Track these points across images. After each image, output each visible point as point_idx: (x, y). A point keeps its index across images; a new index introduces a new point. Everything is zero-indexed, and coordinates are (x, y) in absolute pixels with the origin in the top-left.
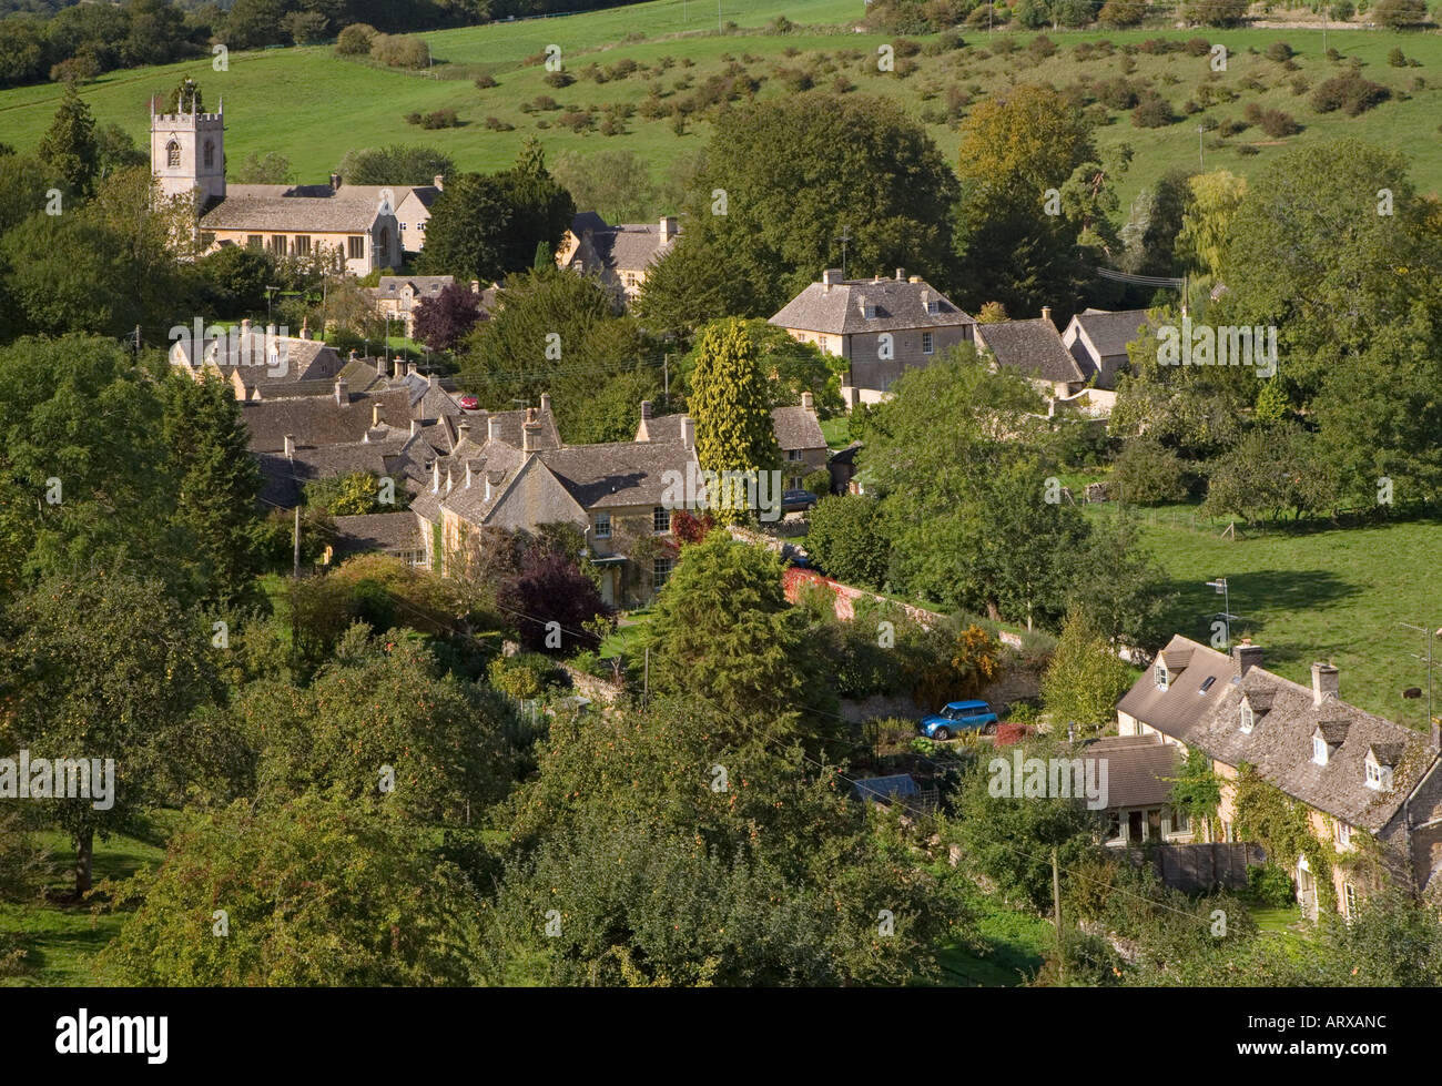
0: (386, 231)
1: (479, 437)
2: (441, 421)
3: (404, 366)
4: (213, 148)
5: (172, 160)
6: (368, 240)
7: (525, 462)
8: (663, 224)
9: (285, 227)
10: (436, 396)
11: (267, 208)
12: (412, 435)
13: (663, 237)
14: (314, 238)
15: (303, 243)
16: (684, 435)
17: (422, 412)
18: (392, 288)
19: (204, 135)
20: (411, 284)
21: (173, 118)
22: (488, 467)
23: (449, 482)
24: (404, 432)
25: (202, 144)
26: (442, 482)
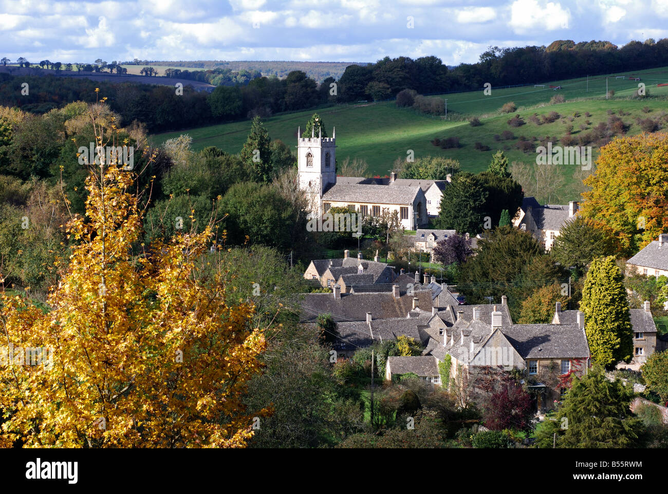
0: (420, 204)
1: (469, 318)
2: (448, 308)
3: (429, 278)
4: (330, 157)
5: (309, 163)
6: (411, 209)
7: (492, 332)
8: (571, 205)
9: (366, 200)
10: (445, 295)
11: (358, 190)
12: (433, 315)
13: (571, 212)
14: (382, 206)
15: (376, 209)
16: (578, 321)
17: (438, 303)
18: (423, 236)
19: (325, 150)
20: (433, 234)
21: (310, 140)
22: (473, 334)
23: (452, 342)
24: (428, 313)
25: (324, 155)
26: (449, 341)
